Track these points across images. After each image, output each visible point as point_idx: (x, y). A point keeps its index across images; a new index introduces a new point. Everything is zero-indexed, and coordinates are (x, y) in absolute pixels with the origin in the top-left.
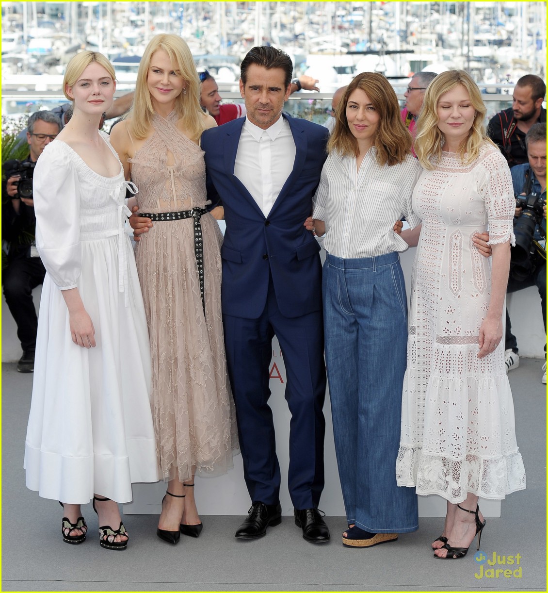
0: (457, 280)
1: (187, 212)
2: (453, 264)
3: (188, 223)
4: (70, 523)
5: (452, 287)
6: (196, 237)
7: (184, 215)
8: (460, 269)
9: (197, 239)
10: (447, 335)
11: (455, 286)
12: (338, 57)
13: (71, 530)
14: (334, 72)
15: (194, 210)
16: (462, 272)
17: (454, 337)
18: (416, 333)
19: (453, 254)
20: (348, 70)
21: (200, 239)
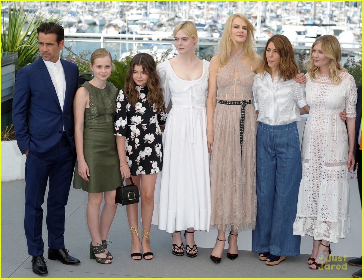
0: (335, 136)
1: (239, 102)
2: (333, 128)
3: (239, 107)
4: (189, 247)
5: (333, 139)
6: (242, 115)
7: (238, 103)
8: (337, 130)
9: (242, 116)
10: (331, 162)
11: (334, 139)
12: (298, 26)
13: (190, 251)
14: (296, 34)
15: (243, 102)
16: (338, 132)
17: (334, 163)
18: (309, 163)
19: (333, 123)
20: (302, 33)
21: (244, 116)
